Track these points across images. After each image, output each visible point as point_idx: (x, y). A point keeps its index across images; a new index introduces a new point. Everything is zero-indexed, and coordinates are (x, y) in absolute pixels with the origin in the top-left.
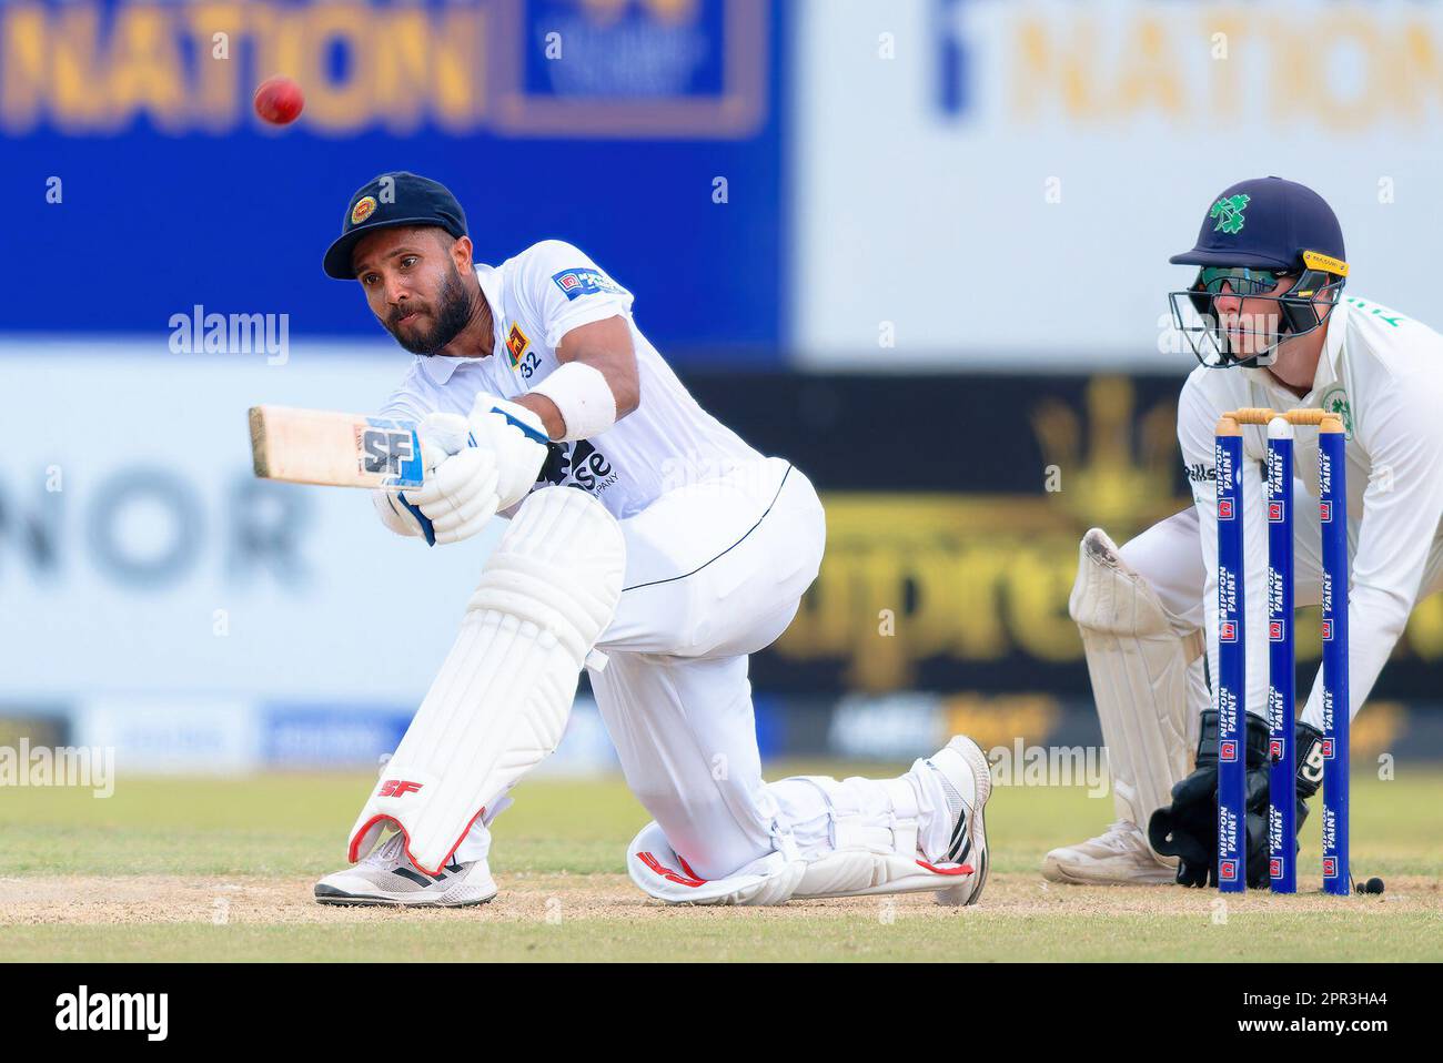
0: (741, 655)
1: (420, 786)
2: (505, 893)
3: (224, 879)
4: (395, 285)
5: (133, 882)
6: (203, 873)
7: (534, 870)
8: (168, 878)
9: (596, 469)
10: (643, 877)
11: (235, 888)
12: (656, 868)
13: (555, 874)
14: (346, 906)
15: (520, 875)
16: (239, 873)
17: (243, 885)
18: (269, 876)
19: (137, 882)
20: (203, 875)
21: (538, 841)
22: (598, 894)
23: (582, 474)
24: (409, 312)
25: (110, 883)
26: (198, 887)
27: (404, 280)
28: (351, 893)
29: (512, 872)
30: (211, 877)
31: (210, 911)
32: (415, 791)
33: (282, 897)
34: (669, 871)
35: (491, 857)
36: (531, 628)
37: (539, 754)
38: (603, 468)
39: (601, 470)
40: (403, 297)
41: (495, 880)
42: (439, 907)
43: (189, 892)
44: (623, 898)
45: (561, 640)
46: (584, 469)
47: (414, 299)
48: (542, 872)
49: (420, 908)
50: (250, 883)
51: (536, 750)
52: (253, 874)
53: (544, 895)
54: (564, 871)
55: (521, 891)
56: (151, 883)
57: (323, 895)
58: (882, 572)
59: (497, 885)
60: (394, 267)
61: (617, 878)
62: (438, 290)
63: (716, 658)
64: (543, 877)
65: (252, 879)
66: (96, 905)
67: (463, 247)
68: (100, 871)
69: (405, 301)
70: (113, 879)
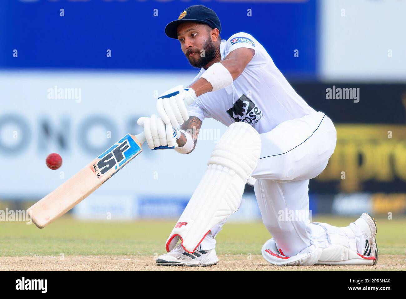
0: (307, 179)
1: (187, 223)
2: (221, 261)
3: (125, 257)
4: (188, 42)
5: (94, 258)
6: (118, 254)
7: (231, 254)
8: (106, 256)
9: (256, 113)
10: (268, 257)
11: (129, 259)
12: (272, 254)
13: (238, 255)
14: (167, 266)
15: (226, 255)
16: (130, 255)
17: (132, 259)
18: (141, 256)
19: (95, 258)
20: (118, 255)
21: (233, 244)
22: (253, 262)
23: (251, 115)
24: (192, 52)
25: (86, 258)
26: (116, 259)
27: (192, 41)
28: (169, 261)
29: (224, 254)
30: (121, 256)
31: (120, 267)
32: (185, 225)
33: (145, 263)
34: (277, 255)
35: (216, 249)
36: (226, 169)
37: (230, 212)
38: (258, 112)
39: (258, 113)
40: (190, 46)
41: (218, 257)
42: (199, 266)
43: (113, 261)
44: (262, 263)
45: (237, 173)
46: (252, 113)
47: (195, 48)
48: (234, 254)
49: (192, 266)
50: (134, 258)
51: (228, 210)
52: (135, 255)
53: (235, 262)
54: (241, 254)
55: (227, 261)
56: (100, 258)
57: (159, 262)
58: (351, 151)
59: (219, 259)
60: (189, 36)
61: (260, 256)
62: (203, 45)
63: (297, 181)
64: (235, 256)
65: (135, 257)
66: (81, 266)
67: (216, 32)
68: (83, 254)
69: (191, 48)
70: (87, 257)
